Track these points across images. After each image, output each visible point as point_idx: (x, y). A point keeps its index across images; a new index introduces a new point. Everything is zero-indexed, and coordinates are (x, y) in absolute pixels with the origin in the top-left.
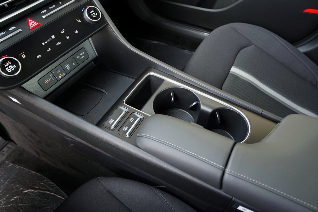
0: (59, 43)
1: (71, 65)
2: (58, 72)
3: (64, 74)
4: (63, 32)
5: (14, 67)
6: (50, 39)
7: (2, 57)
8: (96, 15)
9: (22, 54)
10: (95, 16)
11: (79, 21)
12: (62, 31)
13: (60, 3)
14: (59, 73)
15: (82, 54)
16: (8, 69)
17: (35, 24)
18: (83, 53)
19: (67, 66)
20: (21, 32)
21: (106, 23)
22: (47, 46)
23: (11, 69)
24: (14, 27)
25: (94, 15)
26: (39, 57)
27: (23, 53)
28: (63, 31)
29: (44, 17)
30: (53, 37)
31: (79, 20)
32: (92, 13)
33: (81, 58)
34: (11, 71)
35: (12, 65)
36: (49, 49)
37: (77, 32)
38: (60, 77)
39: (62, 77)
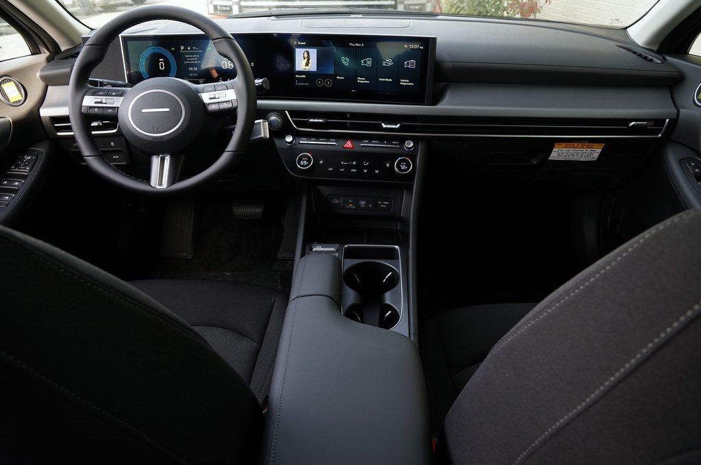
0: (354, 170)
1: (366, 205)
3: (354, 207)
5: (306, 163)
6: (350, 163)
9: (322, 160)
10: (403, 168)
14: (351, 203)
15: (385, 203)
16: (302, 162)
17: (350, 145)
19: (363, 203)
24: (334, 140)
26: (331, 169)
28: (367, 164)
29: (362, 145)
30: (354, 163)
31: (389, 164)
37: (377, 172)
38: (348, 207)
39: (350, 209)
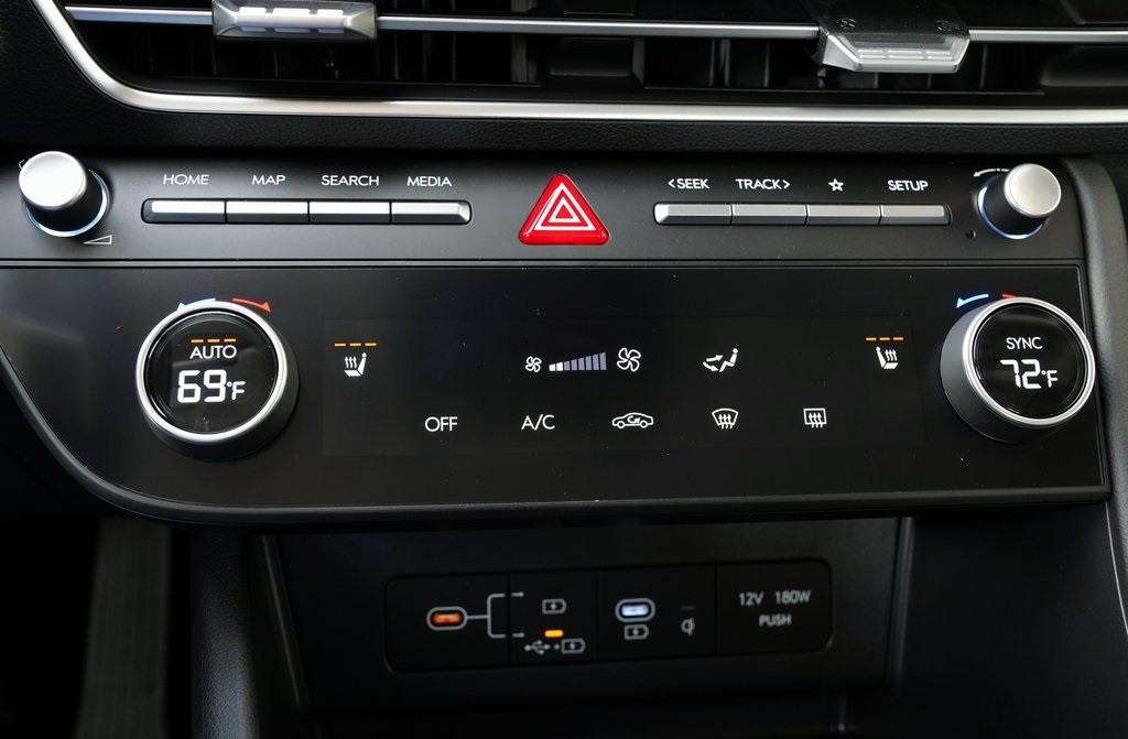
0: (636, 421)
1: (661, 624)
2: (554, 606)
3: (578, 646)
4: (718, 364)
5: (229, 391)
6: (597, 362)
7: (235, 300)
8: (1041, 379)
9: (357, 353)
10: (1031, 380)
11: (888, 361)
12: (719, 358)
13: (836, 185)
14: (554, 623)
15: (787, 597)
16: (189, 380)
17: (576, 219)
18: (804, 596)
19: (641, 610)
20: (455, 220)
21: (1097, 482)
22: (546, 391)
23: (206, 392)
24: (447, 181)
25: (1028, 376)
26: (441, 424)
27: (368, 350)
28: (727, 358)
29: (662, 212)
30: (629, 360)
31: (891, 353)
32: (1019, 354)
33: (763, 619)
34: (196, 399)
35: (233, 369)
36: (543, 419)
37: (816, 419)
38: (539, 648)
39: (553, 658)
